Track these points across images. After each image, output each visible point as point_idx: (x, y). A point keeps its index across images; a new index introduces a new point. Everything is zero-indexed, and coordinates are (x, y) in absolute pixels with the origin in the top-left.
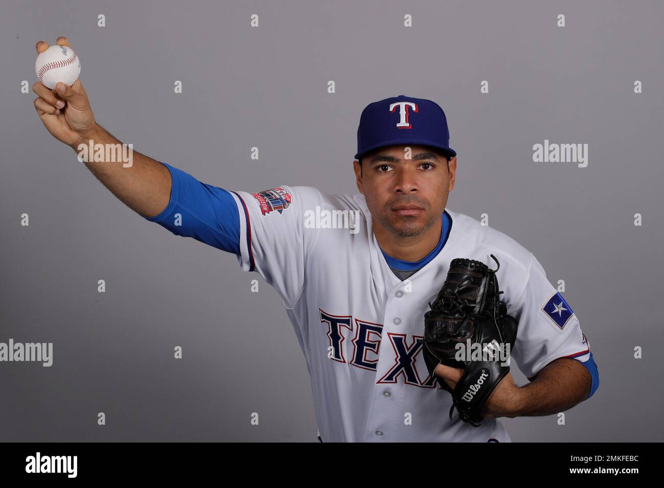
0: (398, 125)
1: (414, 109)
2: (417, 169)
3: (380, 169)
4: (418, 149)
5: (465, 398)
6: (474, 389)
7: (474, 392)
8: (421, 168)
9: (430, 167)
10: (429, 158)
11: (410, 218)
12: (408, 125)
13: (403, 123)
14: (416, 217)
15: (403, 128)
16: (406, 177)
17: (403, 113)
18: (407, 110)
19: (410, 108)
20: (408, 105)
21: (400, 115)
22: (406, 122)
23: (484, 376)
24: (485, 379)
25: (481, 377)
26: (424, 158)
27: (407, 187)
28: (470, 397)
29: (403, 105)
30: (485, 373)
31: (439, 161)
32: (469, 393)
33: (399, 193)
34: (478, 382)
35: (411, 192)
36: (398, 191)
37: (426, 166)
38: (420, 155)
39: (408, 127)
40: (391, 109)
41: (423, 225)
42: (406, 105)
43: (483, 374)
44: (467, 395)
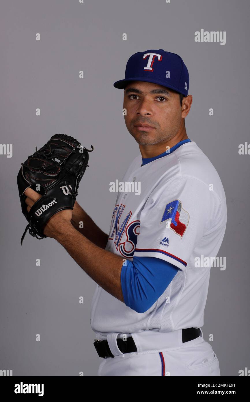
0: (145, 68)
1: (159, 58)
2: (155, 100)
3: (132, 98)
4: (155, 86)
5: (37, 213)
6: (44, 208)
7: (44, 209)
8: (158, 99)
9: (165, 100)
10: (162, 93)
11: (144, 133)
12: (151, 69)
13: (149, 67)
14: (148, 133)
15: (148, 71)
16: (145, 105)
17: (150, 60)
18: (154, 59)
19: (157, 57)
20: (156, 56)
21: (148, 61)
22: (151, 67)
23: (54, 202)
24: (54, 204)
25: (52, 202)
26: (159, 92)
27: (144, 111)
28: (40, 212)
29: (152, 55)
30: (56, 201)
31: (171, 96)
32: (41, 209)
33: (139, 115)
34: (49, 204)
35: (146, 115)
36: (138, 113)
37: (162, 99)
38: (156, 90)
39: (151, 70)
40: (144, 57)
41: (154, 138)
42: (154, 56)
43: (54, 201)
44: (39, 211)
